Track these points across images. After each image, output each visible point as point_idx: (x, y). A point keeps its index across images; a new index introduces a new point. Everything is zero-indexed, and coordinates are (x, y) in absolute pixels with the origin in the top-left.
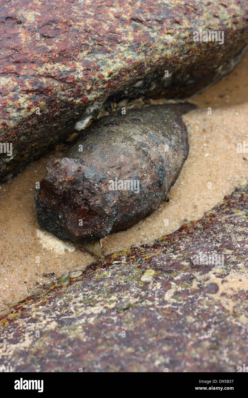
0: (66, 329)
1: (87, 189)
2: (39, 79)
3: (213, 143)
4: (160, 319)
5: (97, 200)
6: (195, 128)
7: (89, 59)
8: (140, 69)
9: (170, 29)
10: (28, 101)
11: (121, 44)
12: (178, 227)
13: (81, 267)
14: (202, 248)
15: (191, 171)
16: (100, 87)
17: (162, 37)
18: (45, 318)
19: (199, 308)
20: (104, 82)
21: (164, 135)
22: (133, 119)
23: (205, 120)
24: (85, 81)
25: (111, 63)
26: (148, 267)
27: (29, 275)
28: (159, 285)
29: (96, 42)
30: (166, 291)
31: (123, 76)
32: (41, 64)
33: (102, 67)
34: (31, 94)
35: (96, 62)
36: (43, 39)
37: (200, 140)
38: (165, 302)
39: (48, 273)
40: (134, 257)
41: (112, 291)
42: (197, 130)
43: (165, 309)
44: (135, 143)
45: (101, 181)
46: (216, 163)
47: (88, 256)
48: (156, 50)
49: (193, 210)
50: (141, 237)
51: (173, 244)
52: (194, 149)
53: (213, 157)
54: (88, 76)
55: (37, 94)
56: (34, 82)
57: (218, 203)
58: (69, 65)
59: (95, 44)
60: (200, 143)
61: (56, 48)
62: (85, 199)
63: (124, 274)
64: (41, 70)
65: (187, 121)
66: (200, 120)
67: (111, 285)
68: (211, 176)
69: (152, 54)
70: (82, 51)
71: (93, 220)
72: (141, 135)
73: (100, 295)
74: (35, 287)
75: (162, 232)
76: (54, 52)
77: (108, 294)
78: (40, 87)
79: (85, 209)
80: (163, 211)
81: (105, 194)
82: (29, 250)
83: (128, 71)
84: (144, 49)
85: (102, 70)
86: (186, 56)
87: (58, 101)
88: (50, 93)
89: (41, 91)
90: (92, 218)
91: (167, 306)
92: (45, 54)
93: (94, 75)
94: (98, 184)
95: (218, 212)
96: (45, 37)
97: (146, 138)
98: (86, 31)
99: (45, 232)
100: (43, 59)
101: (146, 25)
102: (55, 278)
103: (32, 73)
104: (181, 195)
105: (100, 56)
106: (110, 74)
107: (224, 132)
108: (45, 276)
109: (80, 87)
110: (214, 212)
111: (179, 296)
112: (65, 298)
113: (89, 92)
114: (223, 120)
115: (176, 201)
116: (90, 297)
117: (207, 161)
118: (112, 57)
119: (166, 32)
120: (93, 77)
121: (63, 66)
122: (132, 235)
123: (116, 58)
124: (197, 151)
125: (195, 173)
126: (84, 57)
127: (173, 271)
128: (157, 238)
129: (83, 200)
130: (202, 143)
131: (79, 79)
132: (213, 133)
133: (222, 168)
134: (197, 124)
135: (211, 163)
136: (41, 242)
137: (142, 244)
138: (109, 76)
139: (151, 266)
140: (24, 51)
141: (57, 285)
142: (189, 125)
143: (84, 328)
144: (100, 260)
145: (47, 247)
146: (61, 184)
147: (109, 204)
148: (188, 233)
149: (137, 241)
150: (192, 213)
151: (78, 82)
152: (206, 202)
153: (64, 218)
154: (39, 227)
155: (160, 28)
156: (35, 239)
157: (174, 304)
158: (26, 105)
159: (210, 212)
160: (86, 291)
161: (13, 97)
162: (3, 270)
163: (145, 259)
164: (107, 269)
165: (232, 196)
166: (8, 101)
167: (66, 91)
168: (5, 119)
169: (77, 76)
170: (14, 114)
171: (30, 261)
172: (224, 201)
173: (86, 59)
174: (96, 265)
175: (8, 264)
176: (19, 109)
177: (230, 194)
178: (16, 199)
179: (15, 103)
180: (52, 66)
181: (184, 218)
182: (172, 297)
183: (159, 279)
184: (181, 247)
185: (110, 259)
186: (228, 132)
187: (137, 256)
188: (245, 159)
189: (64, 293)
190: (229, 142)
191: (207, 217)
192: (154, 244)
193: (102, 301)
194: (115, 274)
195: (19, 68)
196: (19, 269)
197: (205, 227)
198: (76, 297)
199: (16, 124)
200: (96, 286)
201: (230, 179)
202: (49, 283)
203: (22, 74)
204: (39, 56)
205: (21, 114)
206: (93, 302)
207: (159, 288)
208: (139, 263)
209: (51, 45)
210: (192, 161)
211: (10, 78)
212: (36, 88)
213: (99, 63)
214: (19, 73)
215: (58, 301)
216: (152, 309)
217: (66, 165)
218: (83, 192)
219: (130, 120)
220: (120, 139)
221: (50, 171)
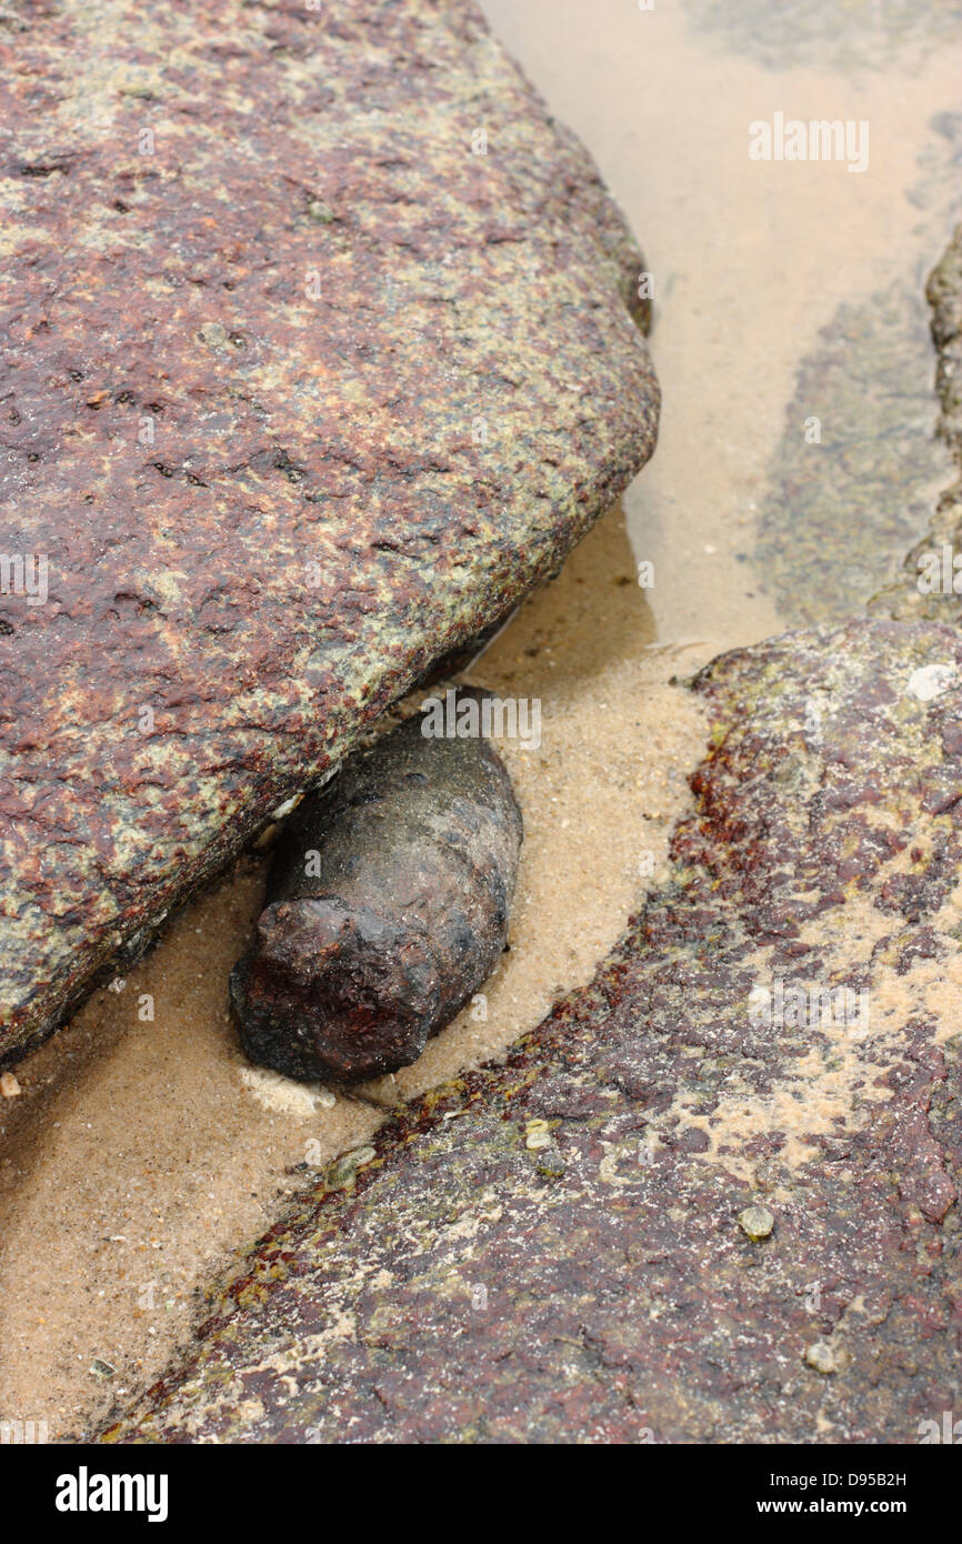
0: (422, 1282)
1: (370, 964)
2: (231, 737)
3: (572, 792)
4: (618, 1224)
5: (391, 984)
7: (316, 666)
8: (417, 663)
9: (458, 552)
10: (219, 792)
11: (371, 614)
12: (547, 1009)
14: (633, 1051)
16: (349, 726)
17: (446, 578)
18: (356, 1267)
19: (685, 1188)
20: (357, 713)
21: (480, 802)
22: (409, 776)
24: (323, 722)
25: (361, 665)
26: (528, 1115)
27: (257, 1176)
28: (575, 1154)
29: (320, 621)
30: (598, 1163)
31: (388, 688)
32: (227, 700)
33: (348, 680)
34: (221, 775)
35: (333, 671)
36: (212, 637)
37: (541, 788)
38: (605, 1188)
39: (294, 1163)
40: (479, 1095)
41: (478, 1183)
43: (615, 1202)
44: (436, 837)
45: (397, 943)
46: (588, 839)
47: (369, 1110)
48: (441, 611)
50: (475, 1046)
51: (555, 1051)
53: (579, 825)
54: (325, 707)
55: (232, 772)
56: (222, 747)
57: (619, 935)
58: (284, 692)
59: (320, 628)
61: (249, 655)
62: (367, 988)
63: (481, 1139)
64: (231, 715)
69: (434, 624)
70: (298, 651)
71: (383, 1030)
72: (439, 813)
73: (456, 1195)
74: (279, 1201)
75: (517, 1027)
76: (246, 666)
77: (472, 1190)
78: (238, 755)
79: (368, 1009)
80: (506, 976)
81: (408, 969)
82: (235, 1119)
83: (395, 675)
84: (418, 615)
85: (348, 687)
86: (497, 606)
87: (275, 779)
88: (258, 764)
89: (239, 765)
90: (382, 1026)
91: (616, 1195)
92: (229, 676)
93: (336, 703)
94: (392, 950)
95: (625, 958)
96: (214, 632)
97: (453, 820)
98: (294, 599)
99: (261, 1072)
100: (228, 688)
101: (405, 554)
102: (313, 1173)
103: (212, 724)
104: (533, 931)
105: (337, 654)
106: (366, 692)
107: (587, 759)
108: (289, 1172)
109: (313, 736)
110: (618, 959)
111: (630, 1169)
112: (375, 1215)
113: (331, 742)
114: (579, 730)
116: (436, 1203)
118: (359, 652)
119: (453, 562)
120: (335, 708)
121: (272, 695)
123: (370, 652)
124: (542, 818)
125: (551, 873)
126: (306, 664)
127: (591, 1115)
128: (509, 1042)
129: (361, 989)
130: (546, 795)
131: (310, 720)
132: (565, 765)
135: (579, 842)
136: (257, 1095)
137: (481, 1060)
138: (364, 698)
139: (533, 1112)
140: (185, 677)
141: (328, 1188)
142: (507, 757)
143: (461, 1271)
144: (399, 1115)
146: (309, 962)
147: (420, 989)
148: (577, 1019)
149: (469, 1055)
150: (569, 969)
151: (308, 725)
152: (592, 938)
153: (311, 1034)
154: (244, 1061)
155: (437, 555)
156: (242, 1091)
157: (627, 1188)
158: (217, 803)
159: (610, 961)
161: (187, 788)
162: (197, 1177)
163: (509, 1097)
164: (436, 1134)
165: (646, 915)
166: (179, 800)
167: (289, 751)
168: (179, 841)
169: (306, 713)
170: (196, 827)
171: (247, 1144)
172: (631, 930)
173: (311, 667)
174: (398, 1129)
175: (201, 1159)
176: (205, 814)
177: (640, 909)
178: (171, 1003)
179: (193, 801)
180: (250, 701)
181: (555, 985)
182: (617, 1173)
183: (566, 1137)
184: (579, 1056)
185: (425, 1108)
186: (596, 759)
187: (485, 1093)
188: (647, 817)
189: (366, 1203)
190: (605, 782)
191: (606, 974)
192: (510, 1056)
193: (470, 1207)
194: (462, 1144)
195: (183, 718)
196: (231, 1168)
197: (613, 999)
198: (402, 1209)
199: (201, 847)
200: (435, 1177)
201: (628, 873)
202: (304, 1186)
203: (192, 730)
204: (218, 682)
205: (209, 824)
206: (447, 1213)
207: (578, 1158)
208: (499, 1109)
209: (234, 650)
210: (536, 843)
211: (169, 746)
212: (229, 759)
213: (339, 672)
214: (184, 730)
215: (363, 1223)
216: (587, 1206)
217: (316, 918)
218: (360, 973)
219: (403, 780)
220: (402, 833)
221: (271, 934)
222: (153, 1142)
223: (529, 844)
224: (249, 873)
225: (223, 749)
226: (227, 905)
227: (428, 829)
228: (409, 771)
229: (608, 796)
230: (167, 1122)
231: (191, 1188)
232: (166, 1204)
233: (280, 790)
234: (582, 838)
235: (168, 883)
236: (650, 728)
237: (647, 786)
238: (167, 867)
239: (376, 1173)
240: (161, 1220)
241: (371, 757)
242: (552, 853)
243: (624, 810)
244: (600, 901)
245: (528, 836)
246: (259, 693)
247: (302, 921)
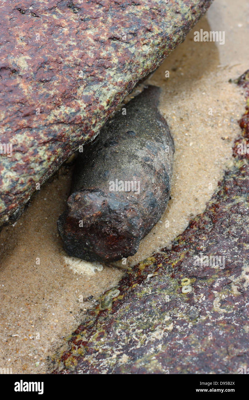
0: (141, 362)
1: (114, 219)
2: (51, 128)
3: (193, 130)
4: (223, 335)
5: (123, 226)
6: (173, 119)
7: (87, 93)
8: (129, 88)
9: (145, 39)
10: (47, 152)
11: (109, 68)
12: (187, 224)
13: (114, 283)
14: (224, 246)
15: (182, 164)
16: (102, 118)
17: (140, 50)
18: (113, 352)
20: (105, 112)
21: (157, 140)
22: (128, 132)
23: (179, 108)
24: (91, 117)
25: (106, 91)
26: (182, 276)
27: (72, 304)
28: (203, 297)
29: (88, 74)
30: (212, 302)
31: (118, 99)
32: (49, 112)
33: (101, 98)
34: (48, 145)
35: (94, 95)
36: (42, 84)
37: (181, 130)
38: (216, 315)
39: (87, 297)
40: (161, 265)
41: (163, 311)
42: (176, 120)
43: (220, 321)
44: (140, 159)
45: (125, 209)
47: (117, 271)
48: (139, 65)
49: (196, 203)
50: (159, 242)
51: (191, 244)
52: (178, 141)
53: (197, 144)
54: (91, 111)
55: (52, 143)
56: (47, 133)
57: (214, 190)
58: (74, 106)
59: (88, 76)
60: (182, 133)
61: (58, 92)
62: (114, 228)
63: (163, 288)
64: (51, 118)
65: (165, 114)
66: (175, 110)
67: (159, 304)
68: (200, 164)
69: (136, 70)
70: (79, 87)
71: (121, 243)
72: (141, 149)
73: (154, 317)
74: (81, 314)
75: (175, 232)
76: (57, 96)
77: (160, 314)
78: (55, 136)
79: (114, 236)
80: (170, 211)
81: (130, 220)
82: (62, 279)
83: (120, 94)
84: (129, 67)
85: (101, 101)
86: (161, 60)
87: (71, 144)
88: (63, 139)
89: (55, 139)
90: (120, 242)
91: (221, 318)
92: (49, 101)
93: (96, 109)
94: (123, 212)
95: (218, 201)
96: (43, 82)
97: (146, 151)
98: (76, 65)
99: (72, 258)
100: (49, 107)
101: (123, 41)
102: (95, 300)
103: (42, 123)
104: (180, 191)
105: (96, 87)
106: (108, 103)
107: (199, 116)
108: (85, 300)
109: (86, 124)
110: (214, 201)
111: (226, 305)
112: (120, 325)
113: (94, 126)
114: (195, 104)
115: (178, 197)
116: (145, 321)
117: (192, 150)
118: (105, 86)
119: (143, 43)
120: (96, 111)
121: (68, 108)
122: (150, 242)
123: (109, 85)
124: (182, 142)
125: (186, 165)
126: (82, 93)
127: (207, 276)
128: (172, 239)
130: (183, 133)
131: (85, 117)
132: (190, 120)
133: (207, 154)
134: (174, 115)
136: (71, 268)
137: (161, 248)
138: (108, 105)
139: (183, 274)
140: (31, 103)
141: (101, 309)
142: (167, 118)
143: (157, 357)
144: (129, 273)
145: (78, 272)
146: (89, 219)
147: (136, 227)
148: (199, 227)
149: (156, 246)
150: (195, 206)
151: (84, 120)
152: (204, 192)
154: (65, 254)
155: (136, 41)
156: (65, 266)
157: (225, 315)
158: (46, 157)
159: (211, 202)
160: (138, 315)
161: (33, 152)
162: (47, 306)
163: (174, 266)
164: (144, 285)
165: (225, 181)
166: (30, 158)
167: (76, 131)
168: (31, 175)
169: (83, 115)
170: (38, 168)
171: (68, 290)
172: (219, 188)
173: (85, 94)
174: (129, 280)
175: (49, 298)
176: (41, 163)
177: (222, 179)
178: (35, 230)
179: (36, 158)
180: (59, 111)
181: (190, 213)
182: (221, 307)
183: (198, 287)
184: (201, 247)
185: (139, 270)
186: (202, 116)
187: (164, 264)
188: (223, 139)
189: (116, 319)
190: (206, 126)
191: (210, 208)
192: (173, 245)
193: (159, 324)
194: (155, 290)
195: (30, 121)
196: (61, 301)
197: (214, 220)
198: (131, 323)
199: (40, 176)
200: (145, 307)
201: (217, 163)
202: (91, 306)
203: (34, 126)
204: (45, 104)
205: (43, 167)
206: (150, 326)
207: (204, 299)
208: (169, 272)
209: (51, 90)
210: (180, 153)
211: (25, 134)
212: (50, 138)
213: (97, 95)
214: (31, 126)
215: (115, 329)
216: (209, 324)
217: (91, 201)
218: (110, 222)
219: (125, 135)
220: (126, 159)
221: (73, 207)
222: (29, 290)
223: (177, 153)
224: (65, 174)
225: (48, 134)
226: (56, 188)
227: (136, 156)
228: (128, 130)
229: (207, 131)
230: (35, 282)
231: (45, 311)
232: (35, 319)
233: (74, 147)
234: (198, 150)
235: (27, 193)
236: (222, 102)
237: (223, 126)
238: (26, 187)
239: (120, 302)
240: (33, 326)
241: (112, 123)
242: (186, 157)
243: (214, 137)
244: (206, 176)
245: (177, 150)
246: (63, 107)
247: (85, 202)
